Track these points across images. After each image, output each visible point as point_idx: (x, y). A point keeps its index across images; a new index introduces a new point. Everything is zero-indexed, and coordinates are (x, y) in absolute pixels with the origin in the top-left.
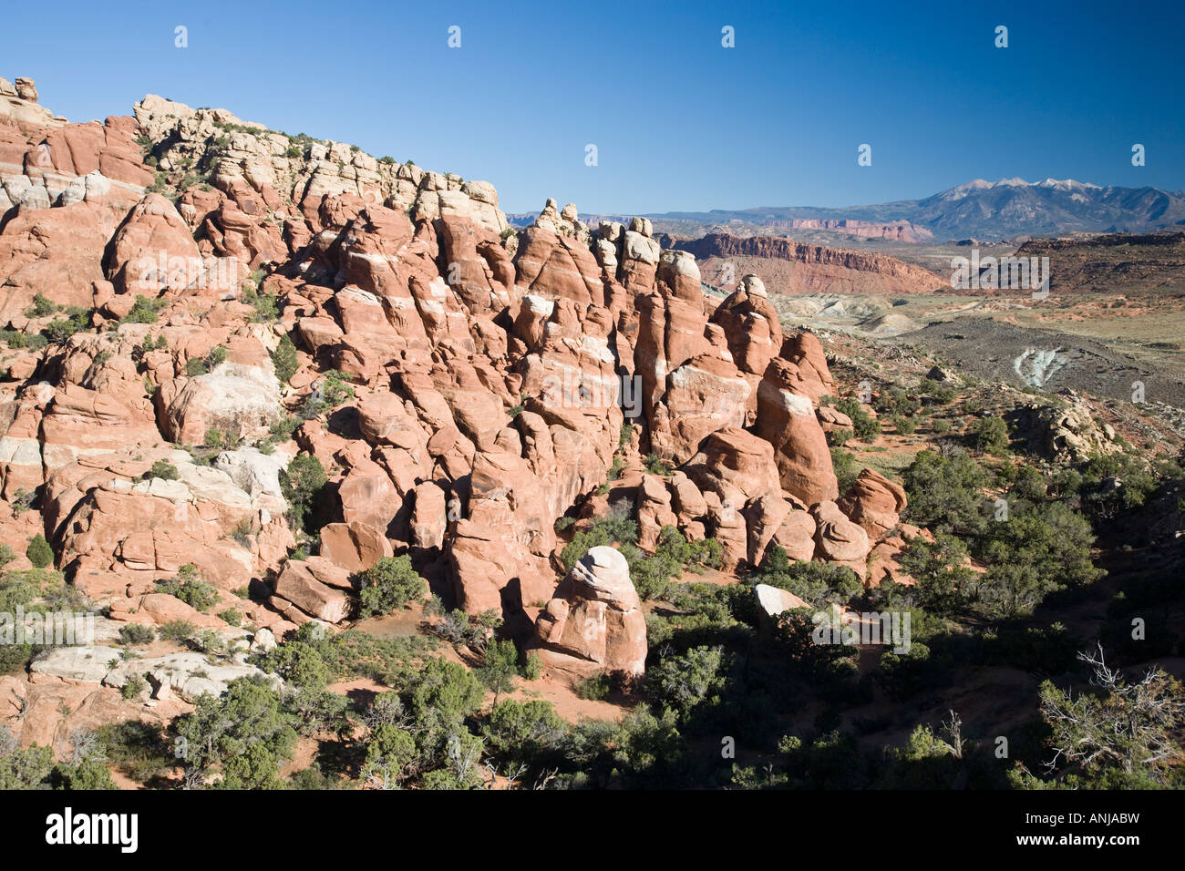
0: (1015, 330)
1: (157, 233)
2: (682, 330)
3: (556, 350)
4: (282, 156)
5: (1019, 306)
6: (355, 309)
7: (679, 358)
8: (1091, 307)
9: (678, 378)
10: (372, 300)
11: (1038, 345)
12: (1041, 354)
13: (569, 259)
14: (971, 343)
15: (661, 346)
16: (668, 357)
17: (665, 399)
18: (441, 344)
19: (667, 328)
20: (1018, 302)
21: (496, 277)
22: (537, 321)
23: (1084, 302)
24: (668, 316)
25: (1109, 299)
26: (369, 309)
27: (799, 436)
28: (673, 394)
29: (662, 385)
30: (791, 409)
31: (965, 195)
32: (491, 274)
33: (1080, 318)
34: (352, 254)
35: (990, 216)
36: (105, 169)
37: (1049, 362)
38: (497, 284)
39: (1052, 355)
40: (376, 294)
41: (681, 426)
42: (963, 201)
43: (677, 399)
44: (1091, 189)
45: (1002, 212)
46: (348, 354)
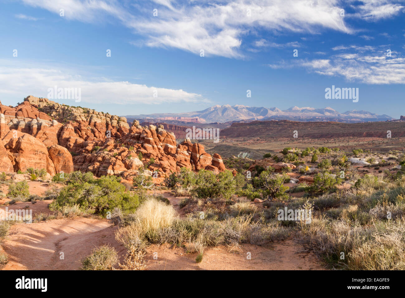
0: (237, 148)
1: (71, 133)
2: (201, 149)
3: (180, 153)
4: (83, 113)
5: (233, 141)
6: (148, 147)
7: (201, 154)
8: (251, 141)
9: (201, 157)
10: (151, 146)
11: (243, 151)
12: (244, 153)
13: (169, 137)
14: (226, 151)
15: (198, 152)
16: (199, 154)
17: (199, 161)
18: (161, 153)
19: (198, 149)
20: (232, 140)
21: (160, 141)
22: (169, 149)
23: (250, 140)
24: (198, 147)
25: (256, 139)
26: (150, 147)
27: (221, 166)
28: (200, 160)
29: (198, 159)
30: (220, 162)
31: (214, 109)
32: (159, 140)
33: (249, 144)
34: (146, 138)
35: (221, 115)
36: (41, 117)
37: (246, 155)
38: (160, 142)
39: (246, 154)
40: (151, 145)
41: (202, 165)
42: (214, 111)
43: (201, 161)
44: (247, 107)
45: (224, 114)
46: (152, 155)
